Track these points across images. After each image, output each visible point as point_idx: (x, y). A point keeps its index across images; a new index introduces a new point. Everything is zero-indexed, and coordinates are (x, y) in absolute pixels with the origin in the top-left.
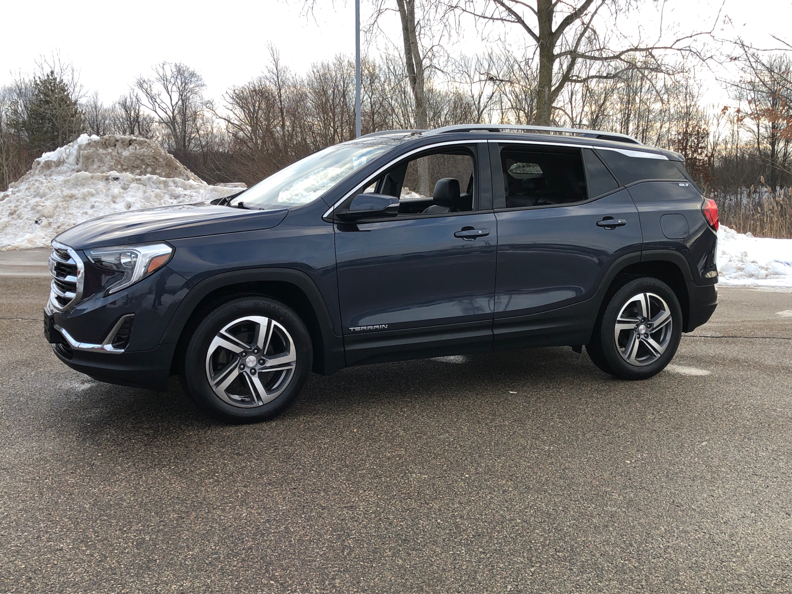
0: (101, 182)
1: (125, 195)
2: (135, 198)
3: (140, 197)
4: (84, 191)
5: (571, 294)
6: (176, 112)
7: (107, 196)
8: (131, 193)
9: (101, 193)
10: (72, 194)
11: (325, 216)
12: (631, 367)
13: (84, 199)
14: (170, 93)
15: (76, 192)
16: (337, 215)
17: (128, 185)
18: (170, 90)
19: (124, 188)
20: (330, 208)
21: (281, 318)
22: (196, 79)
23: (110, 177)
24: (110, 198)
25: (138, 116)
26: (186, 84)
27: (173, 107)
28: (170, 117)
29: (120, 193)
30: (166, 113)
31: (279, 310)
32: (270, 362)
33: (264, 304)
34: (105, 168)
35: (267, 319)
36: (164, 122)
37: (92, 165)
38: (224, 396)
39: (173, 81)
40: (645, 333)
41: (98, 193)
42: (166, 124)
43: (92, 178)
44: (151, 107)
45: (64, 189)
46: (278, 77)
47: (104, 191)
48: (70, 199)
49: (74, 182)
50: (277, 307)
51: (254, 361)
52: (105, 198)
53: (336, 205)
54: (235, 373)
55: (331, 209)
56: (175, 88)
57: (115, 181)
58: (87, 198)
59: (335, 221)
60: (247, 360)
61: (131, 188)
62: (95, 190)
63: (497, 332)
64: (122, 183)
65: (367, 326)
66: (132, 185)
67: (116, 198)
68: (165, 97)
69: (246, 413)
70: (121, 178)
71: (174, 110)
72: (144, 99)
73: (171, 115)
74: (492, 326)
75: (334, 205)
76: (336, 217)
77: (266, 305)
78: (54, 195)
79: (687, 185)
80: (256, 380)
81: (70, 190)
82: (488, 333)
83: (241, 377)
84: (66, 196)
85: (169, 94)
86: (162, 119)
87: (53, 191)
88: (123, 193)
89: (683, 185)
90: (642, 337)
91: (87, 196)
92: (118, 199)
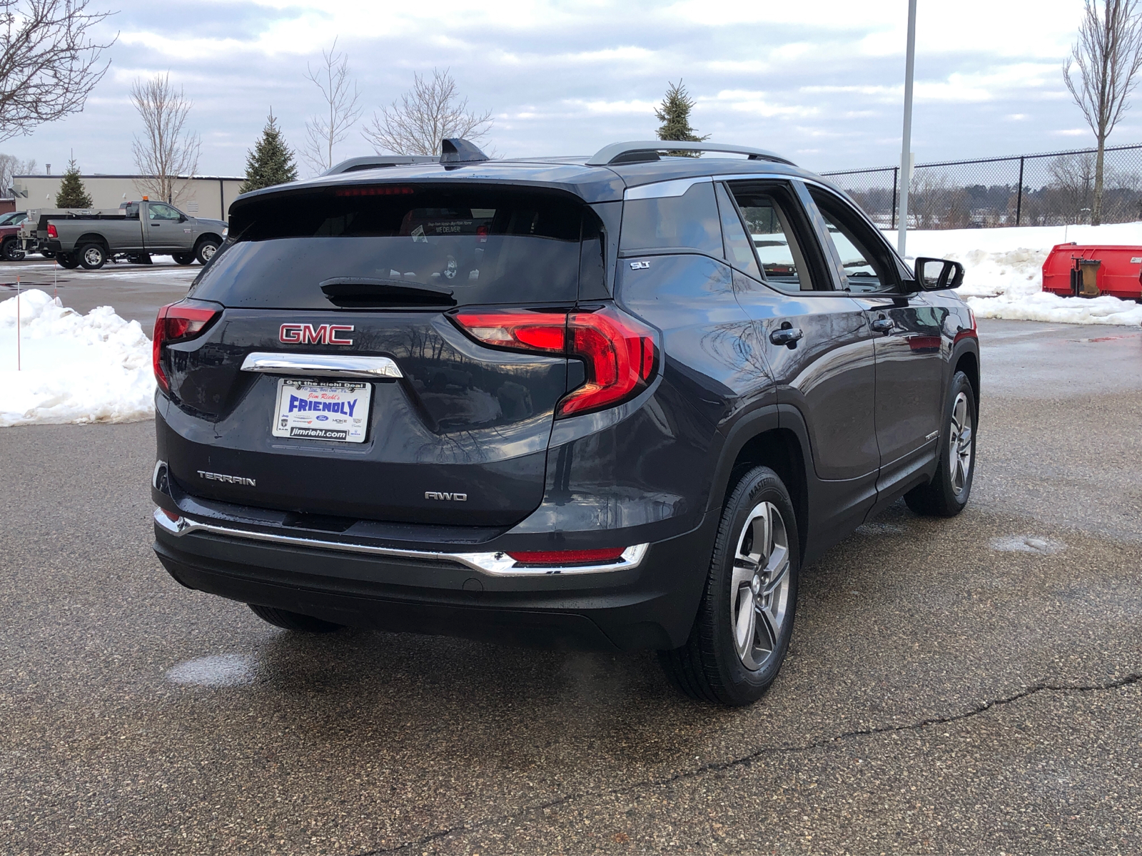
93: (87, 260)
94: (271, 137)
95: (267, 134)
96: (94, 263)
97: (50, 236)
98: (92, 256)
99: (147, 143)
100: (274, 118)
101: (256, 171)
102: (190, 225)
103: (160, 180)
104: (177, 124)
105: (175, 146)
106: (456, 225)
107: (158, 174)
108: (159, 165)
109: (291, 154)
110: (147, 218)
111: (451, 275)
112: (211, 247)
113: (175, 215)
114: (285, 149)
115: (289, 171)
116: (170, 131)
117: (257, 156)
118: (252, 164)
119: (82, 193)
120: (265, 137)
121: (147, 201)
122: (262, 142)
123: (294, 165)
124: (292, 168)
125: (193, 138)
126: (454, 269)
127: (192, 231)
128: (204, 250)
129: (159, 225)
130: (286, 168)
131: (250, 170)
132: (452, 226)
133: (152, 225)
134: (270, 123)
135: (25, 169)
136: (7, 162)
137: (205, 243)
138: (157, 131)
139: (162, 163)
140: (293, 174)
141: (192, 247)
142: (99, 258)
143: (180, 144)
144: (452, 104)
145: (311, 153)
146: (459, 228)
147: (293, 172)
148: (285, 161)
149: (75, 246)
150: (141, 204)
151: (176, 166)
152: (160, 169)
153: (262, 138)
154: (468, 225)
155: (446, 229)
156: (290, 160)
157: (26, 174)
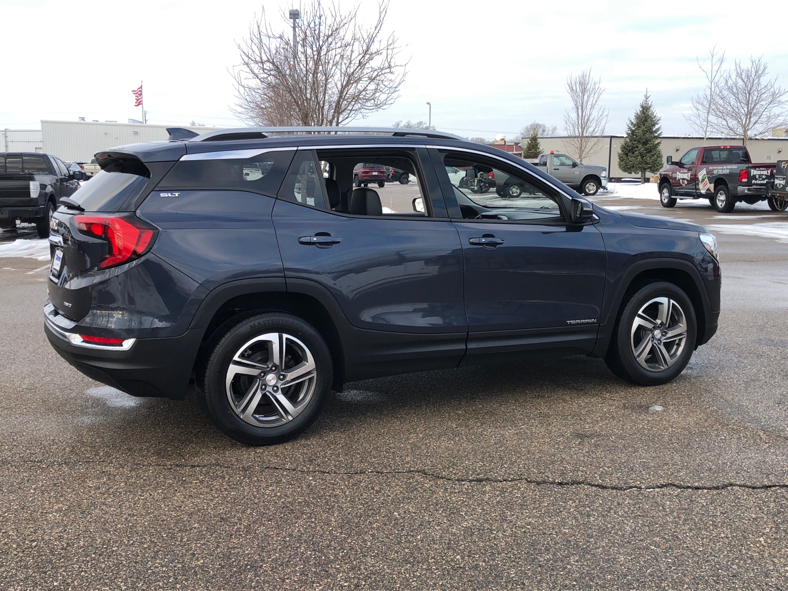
93: (511, 192)
94: (645, 109)
95: (642, 107)
96: (515, 194)
97: (490, 177)
98: (514, 190)
99: (574, 116)
100: (648, 95)
101: (633, 132)
102: (579, 169)
103: (579, 139)
104: (594, 102)
105: (591, 118)
106: (727, 169)
107: (578, 135)
108: (580, 130)
109: (658, 120)
110: (551, 164)
111: (721, 205)
112: (592, 184)
113: (570, 163)
114: (655, 117)
115: (656, 132)
116: (589, 107)
117: (634, 123)
118: (630, 128)
119: (539, 148)
120: (641, 109)
121: (553, 154)
122: (639, 113)
123: (659, 128)
124: (658, 130)
125: (603, 112)
126: (723, 201)
127: (580, 173)
128: (587, 186)
129: (558, 169)
130: (654, 130)
131: (629, 132)
132: (724, 169)
133: (554, 169)
134: (645, 100)
135: (550, 132)
136: (540, 128)
137: (588, 181)
138: (580, 107)
139: (582, 128)
140: (659, 134)
141: (579, 183)
142: (518, 191)
143: (595, 114)
144: (764, 81)
145: (693, 118)
146: (729, 170)
147: (659, 133)
148: (654, 125)
149: (504, 184)
150: (549, 156)
151: (591, 129)
152: (580, 132)
153: (639, 109)
154: (735, 169)
155: (720, 172)
156: (657, 124)
157: (550, 136)
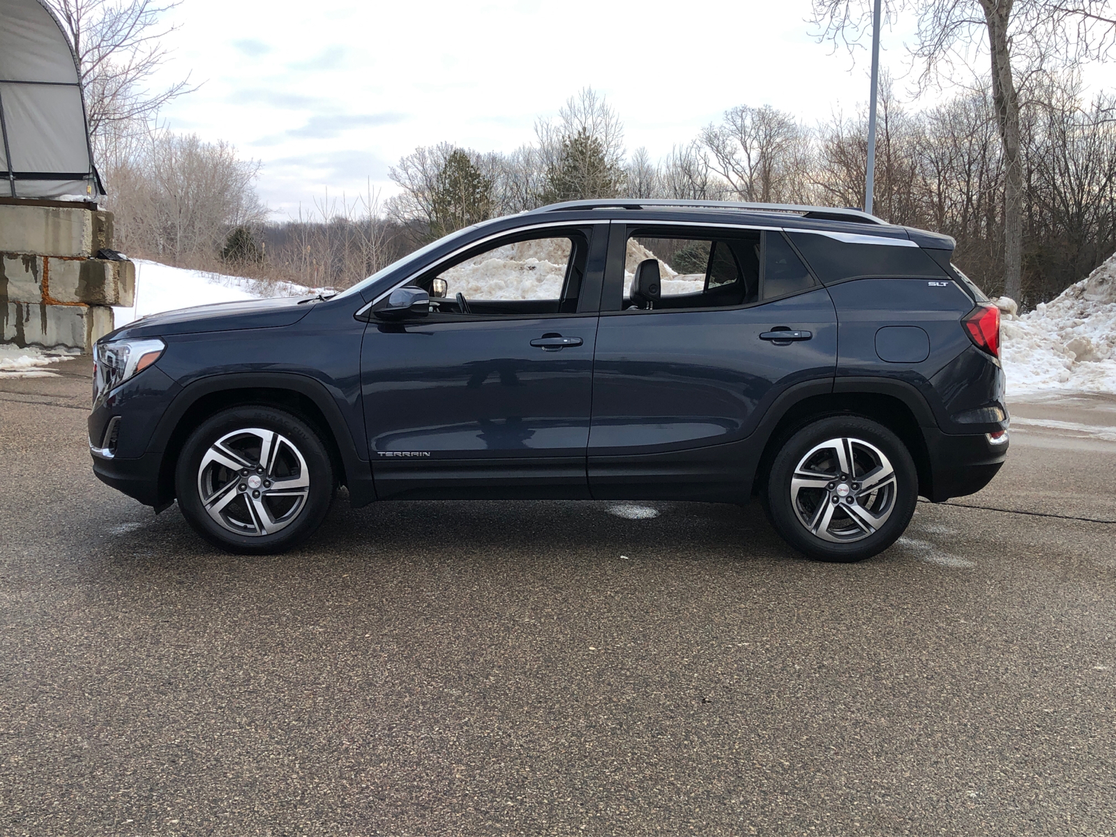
0: (514, 272)
1: (538, 289)
2: (548, 293)
3: (555, 292)
4: (491, 282)
5: (718, 430)
6: (755, 175)
7: (517, 289)
8: (545, 287)
9: (510, 285)
10: (477, 287)
11: (359, 313)
12: (819, 542)
13: (491, 293)
14: (749, 151)
15: (483, 284)
16: (375, 313)
17: (544, 276)
18: (748, 145)
19: (540, 280)
20: (367, 304)
21: (289, 434)
22: (786, 129)
23: (525, 266)
24: (520, 292)
25: (704, 183)
26: (771, 137)
27: (751, 169)
28: (746, 183)
29: (533, 286)
30: (742, 178)
31: (287, 423)
32: (277, 485)
33: (268, 415)
34: (543, 255)
35: (272, 433)
36: (738, 190)
37: (529, 251)
38: (220, 519)
39: (753, 132)
40: (847, 497)
41: (507, 286)
42: (740, 192)
43: (505, 266)
44: (722, 170)
45: (470, 280)
46: (886, 123)
47: (515, 283)
48: (474, 292)
49: (483, 271)
50: (284, 419)
51: (258, 482)
52: (514, 292)
53: (376, 301)
54: (233, 494)
55: (369, 305)
56: (755, 144)
57: (530, 271)
58: (493, 292)
59: (371, 320)
60: (249, 479)
61: (547, 280)
62: (505, 282)
63: (592, 473)
64: (539, 273)
65: (411, 452)
66: (549, 276)
67: (527, 292)
68: (741, 155)
69: (245, 541)
70: (538, 267)
71: (752, 175)
72: (714, 160)
73: (748, 180)
74: (587, 466)
75: (372, 300)
76: (373, 316)
77: (270, 417)
78: (458, 287)
79: (945, 284)
80: (258, 504)
81: (478, 282)
82: (582, 474)
83: (239, 499)
84: (471, 289)
85: (746, 151)
86: (736, 187)
87: (458, 281)
88: (537, 286)
89: (938, 284)
90: (843, 501)
91: (494, 289)
92: (529, 293)
